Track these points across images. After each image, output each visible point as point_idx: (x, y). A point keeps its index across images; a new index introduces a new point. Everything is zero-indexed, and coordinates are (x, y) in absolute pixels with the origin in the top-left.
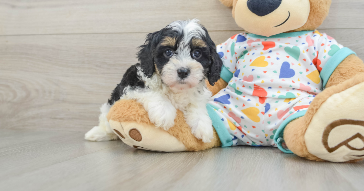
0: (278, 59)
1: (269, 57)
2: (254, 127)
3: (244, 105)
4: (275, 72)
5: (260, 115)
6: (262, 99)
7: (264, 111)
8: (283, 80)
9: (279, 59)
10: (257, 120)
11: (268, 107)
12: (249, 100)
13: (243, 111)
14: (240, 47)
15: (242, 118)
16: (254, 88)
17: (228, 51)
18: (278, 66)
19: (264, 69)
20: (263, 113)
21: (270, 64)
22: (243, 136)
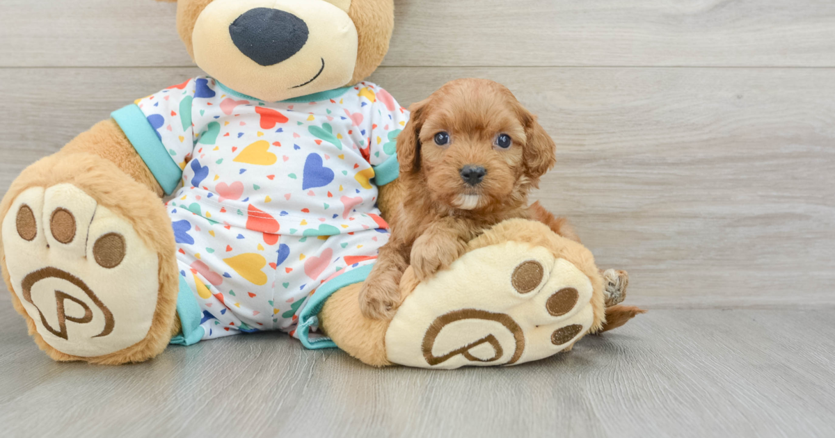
0: (296, 147)
1: (277, 144)
2: (252, 295)
3: (229, 249)
4: (293, 176)
5: (267, 269)
6: (271, 236)
7: (276, 262)
8: (311, 194)
9: (299, 148)
10: (262, 279)
11: (283, 253)
12: (240, 237)
13: (229, 261)
14: (202, 110)
15: (227, 275)
16: (249, 213)
17: (173, 114)
18: (298, 163)
19: (269, 169)
20: (273, 266)
21: (280, 159)
22: (223, 312)
